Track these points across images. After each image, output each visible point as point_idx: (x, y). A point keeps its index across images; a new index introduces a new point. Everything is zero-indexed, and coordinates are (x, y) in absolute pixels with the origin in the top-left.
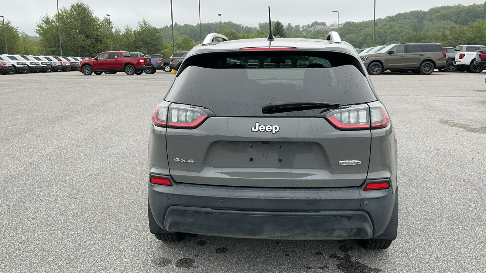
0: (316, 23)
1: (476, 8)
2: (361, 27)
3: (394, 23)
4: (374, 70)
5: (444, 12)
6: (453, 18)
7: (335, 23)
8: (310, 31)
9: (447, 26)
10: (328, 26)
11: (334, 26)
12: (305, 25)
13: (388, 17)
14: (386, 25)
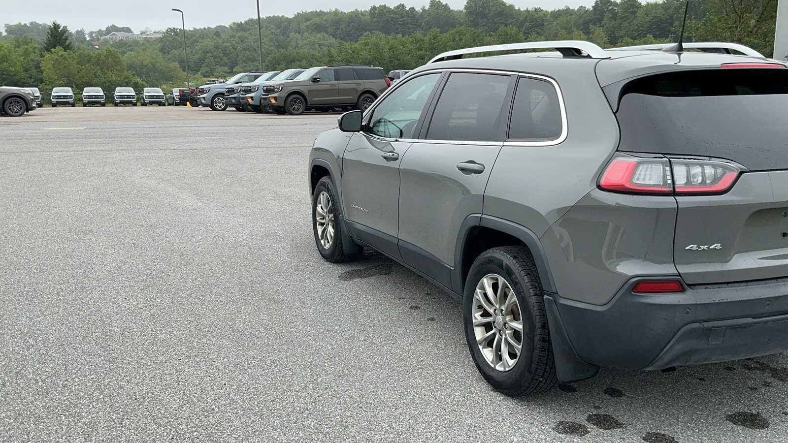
0: (112, 29)
1: (360, 16)
2: (194, 38)
3: (246, 34)
4: (294, 108)
5: (317, 20)
6: (329, 30)
7: (148, 30)
8: (106, 41)
9: (323, 42)
10: (135, 33)
11: (147, 35)
12: (94, 30)
13: (234, 23)
14: (234, 36)
